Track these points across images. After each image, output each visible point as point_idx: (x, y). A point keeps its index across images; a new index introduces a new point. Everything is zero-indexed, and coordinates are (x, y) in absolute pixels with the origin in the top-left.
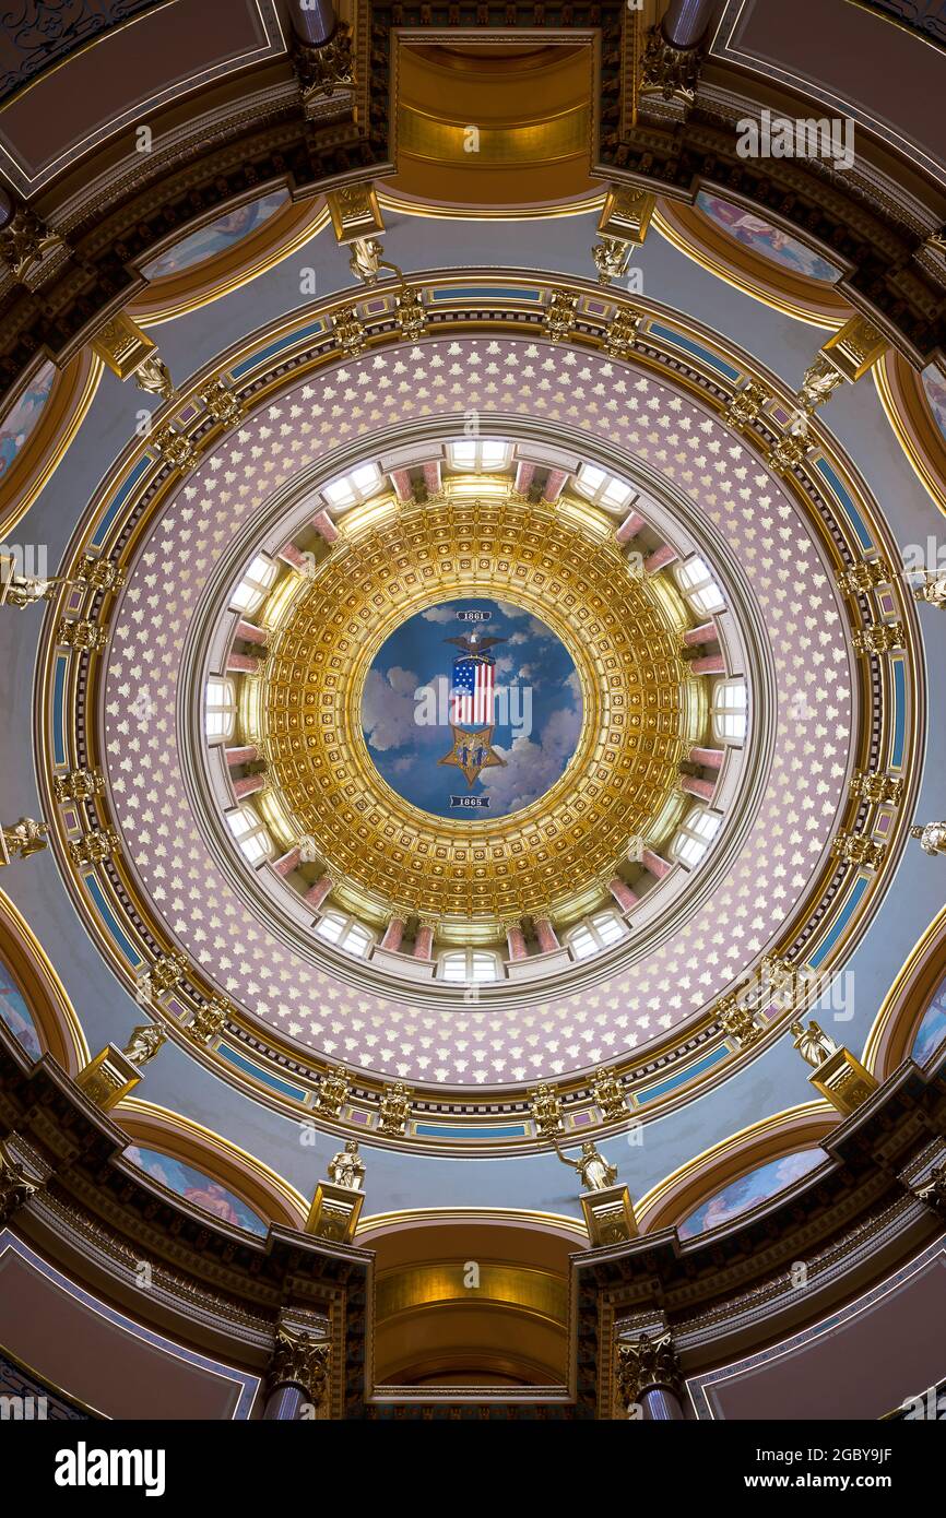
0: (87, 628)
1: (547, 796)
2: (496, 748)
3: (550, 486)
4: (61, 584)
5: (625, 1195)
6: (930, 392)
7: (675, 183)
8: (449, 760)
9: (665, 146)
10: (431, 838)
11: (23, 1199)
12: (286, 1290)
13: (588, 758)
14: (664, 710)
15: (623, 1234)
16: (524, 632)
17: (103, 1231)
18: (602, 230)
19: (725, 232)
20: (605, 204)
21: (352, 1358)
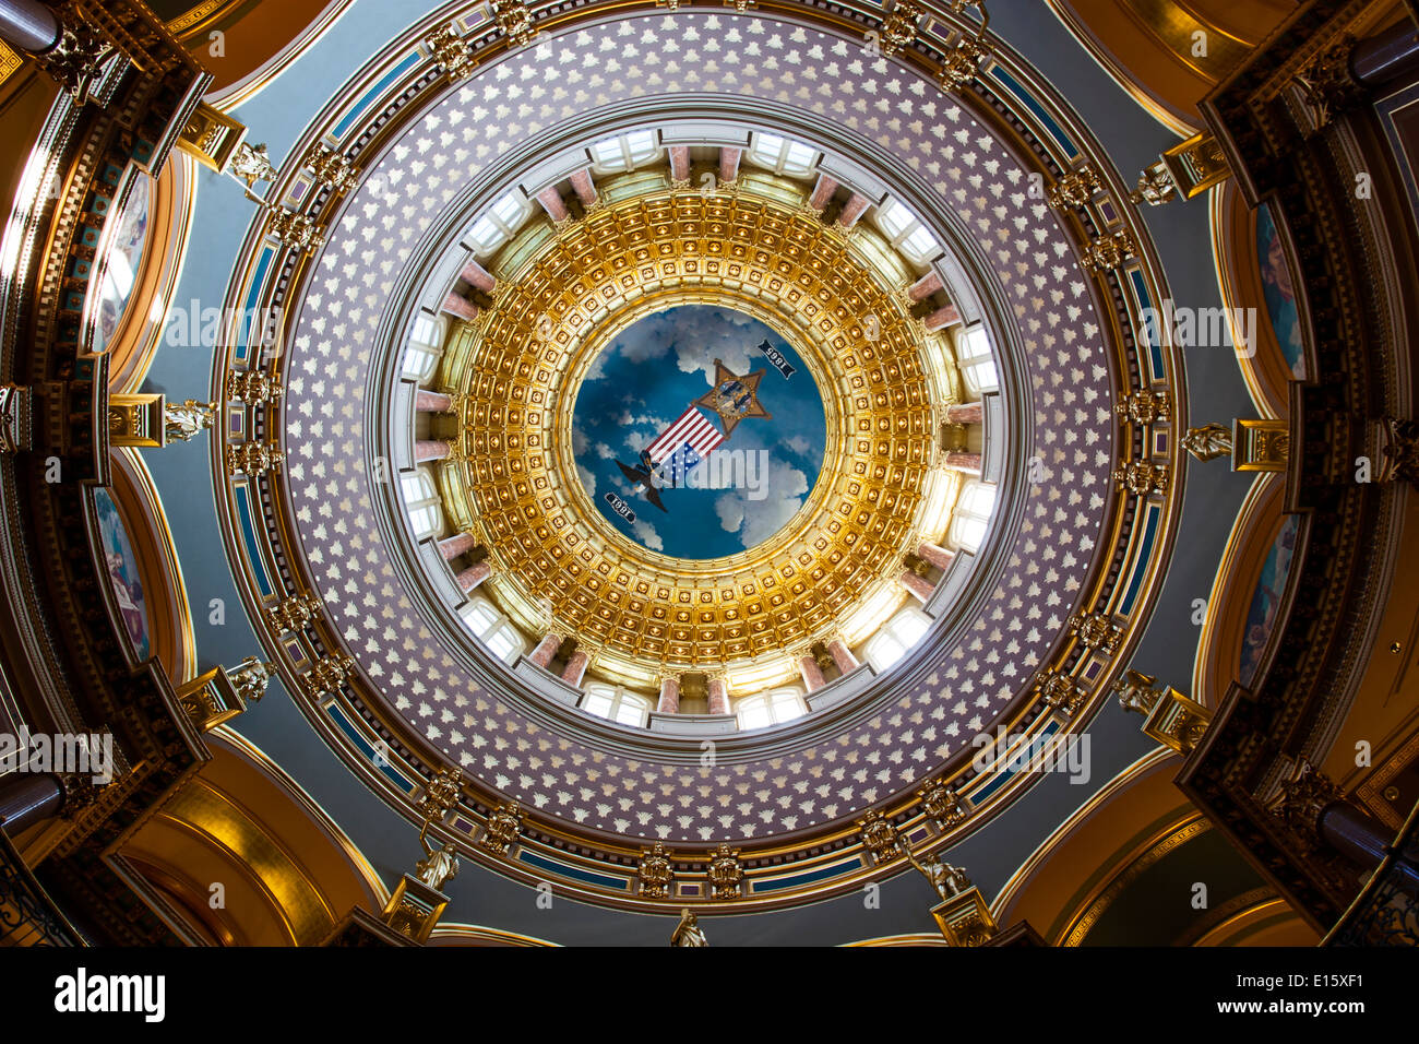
0: (932, 805)
1: (709, 300)
2: (711, 380)
3: (461, 550)
4: (916, 857)
7: (153, 687)
8: (758, 411)
9: (135, 722)
10: (836, 363)
11: (1408, 424)
12: (1289, 148)
13: (647, 297)
14: (548, 275)
18: (240, 708)
20: (217, 725)
21: (1293, 44)
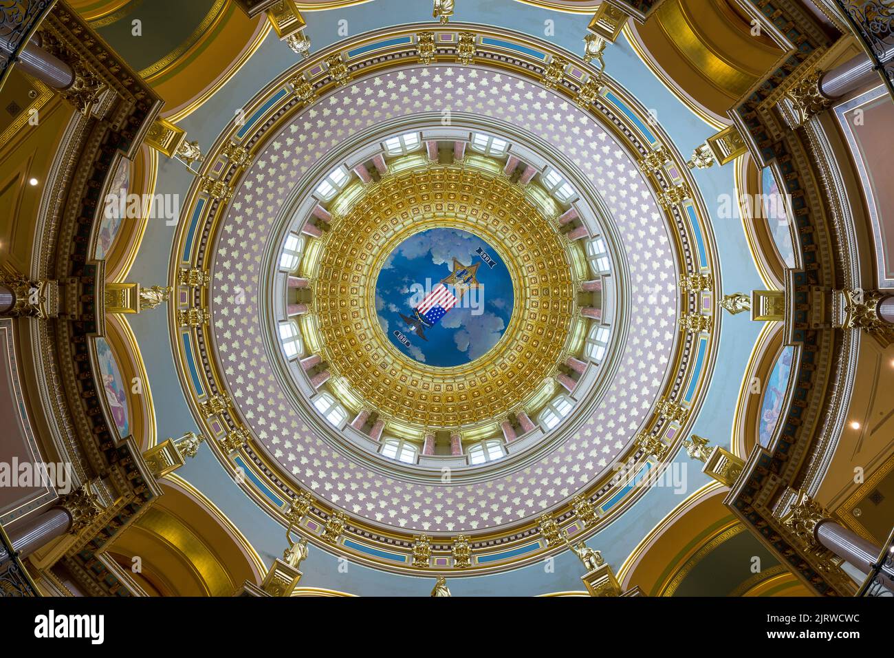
0: (579, 511)
1: (449, 225)
2: (451, 269)
3: (314, 364)
4: (571, 543)
5: (592, 24)
6: (108, 245)
7: (129, 453)
9: (117, 474)
10: (519, 259)
12: (783, 135)
13: (415, 225)
14: (361, 212)
15: (611, 9)
16: (388, 309)
17: (837, 243)
18: (181, 463)
19: (128, 407)
20: (168, 473)
21: (784, 74)
